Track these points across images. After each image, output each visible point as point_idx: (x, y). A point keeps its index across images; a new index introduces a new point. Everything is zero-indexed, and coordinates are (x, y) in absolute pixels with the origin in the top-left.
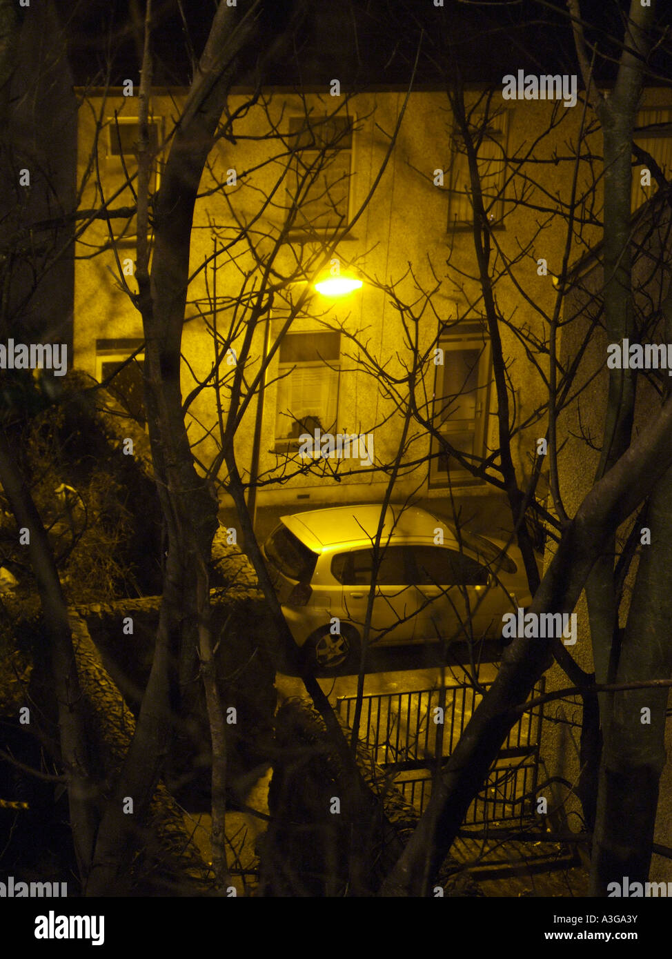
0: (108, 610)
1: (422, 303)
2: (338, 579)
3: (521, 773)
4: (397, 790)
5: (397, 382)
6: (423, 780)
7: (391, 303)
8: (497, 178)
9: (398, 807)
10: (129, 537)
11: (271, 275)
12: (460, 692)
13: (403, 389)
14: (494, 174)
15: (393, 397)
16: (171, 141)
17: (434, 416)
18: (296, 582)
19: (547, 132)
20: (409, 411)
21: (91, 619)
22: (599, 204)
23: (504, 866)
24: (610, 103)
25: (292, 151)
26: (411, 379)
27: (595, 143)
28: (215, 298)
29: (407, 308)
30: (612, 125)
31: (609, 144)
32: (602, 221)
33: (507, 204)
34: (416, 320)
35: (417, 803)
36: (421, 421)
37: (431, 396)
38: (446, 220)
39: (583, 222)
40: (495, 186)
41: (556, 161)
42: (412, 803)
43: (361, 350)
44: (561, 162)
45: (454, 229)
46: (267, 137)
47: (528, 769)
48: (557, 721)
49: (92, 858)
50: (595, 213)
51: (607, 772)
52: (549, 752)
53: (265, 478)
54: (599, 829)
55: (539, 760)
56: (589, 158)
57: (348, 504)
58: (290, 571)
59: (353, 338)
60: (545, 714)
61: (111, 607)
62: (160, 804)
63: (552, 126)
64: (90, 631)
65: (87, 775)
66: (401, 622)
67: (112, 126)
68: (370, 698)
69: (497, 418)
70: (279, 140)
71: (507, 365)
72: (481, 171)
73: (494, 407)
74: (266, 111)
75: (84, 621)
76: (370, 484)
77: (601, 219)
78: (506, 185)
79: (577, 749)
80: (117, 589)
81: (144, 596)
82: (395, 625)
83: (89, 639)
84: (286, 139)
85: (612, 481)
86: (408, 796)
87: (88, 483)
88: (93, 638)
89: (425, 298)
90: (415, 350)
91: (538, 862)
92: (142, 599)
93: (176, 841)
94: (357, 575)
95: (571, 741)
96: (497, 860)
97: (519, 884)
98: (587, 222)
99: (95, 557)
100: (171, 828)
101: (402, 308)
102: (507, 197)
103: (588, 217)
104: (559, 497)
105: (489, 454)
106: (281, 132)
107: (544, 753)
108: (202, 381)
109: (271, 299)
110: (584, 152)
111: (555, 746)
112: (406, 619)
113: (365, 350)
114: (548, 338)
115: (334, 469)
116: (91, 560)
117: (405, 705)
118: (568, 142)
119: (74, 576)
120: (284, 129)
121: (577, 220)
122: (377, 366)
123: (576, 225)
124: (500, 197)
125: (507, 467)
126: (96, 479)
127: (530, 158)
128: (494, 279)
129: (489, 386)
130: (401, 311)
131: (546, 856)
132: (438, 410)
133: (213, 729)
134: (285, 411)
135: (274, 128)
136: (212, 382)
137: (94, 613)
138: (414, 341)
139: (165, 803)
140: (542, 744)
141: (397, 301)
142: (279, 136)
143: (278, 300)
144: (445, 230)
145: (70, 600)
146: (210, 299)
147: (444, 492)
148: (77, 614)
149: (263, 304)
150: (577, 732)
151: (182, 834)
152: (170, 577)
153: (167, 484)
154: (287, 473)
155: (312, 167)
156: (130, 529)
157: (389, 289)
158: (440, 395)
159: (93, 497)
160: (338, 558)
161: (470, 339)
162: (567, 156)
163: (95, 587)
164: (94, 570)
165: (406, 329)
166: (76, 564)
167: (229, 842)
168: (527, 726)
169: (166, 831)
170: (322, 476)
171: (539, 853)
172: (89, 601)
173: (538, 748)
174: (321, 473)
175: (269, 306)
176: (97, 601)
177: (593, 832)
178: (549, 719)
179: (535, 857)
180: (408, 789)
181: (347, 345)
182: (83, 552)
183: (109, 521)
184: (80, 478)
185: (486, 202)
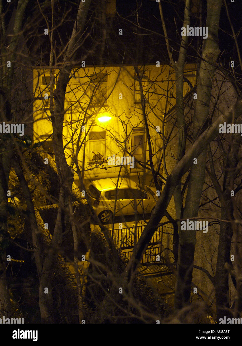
0: (45, 208)
1: (128, 121)
2: (107, 198)
3: (157, 249)
4: (124, 254)
5: (121, 143)
6: (131, 252)
7: (119, 120)
8: (147, 87)
9: (124, 259)
10: (50, 188)
11: (86, 114)
12: (140, 227)
13: (123, 144)
14: (146, 86)
15: (120, 146)
16: (59, 75)
17: (132, 151)
18: (95, 199)
19: (160, 74)
20: (125, 150)
21: (40, 211)
22: (175, 92)
23: (153, 274)
24: (177, 64)
25: (91, 81)
26: (125, 142)
27: (173, 77)
28: (72, 121)
29: (124, 122)
30: (178, 70)
31: (177, 75)
32: (176, 97)
33: (150, 93)
34: (126, 125)
35: (129, 258)
36: (128, 153)
37: (130, 146)
38: (133, 101)
39: (170, 97)
40: (147, 89)
41: (163, 82)
42: (128, 258)
43: (111, 134)
44: (164, 82)
45: (136, 103)
46: (84, 77)
47: (159, 248)
48: (167, 233)
49: (42, 272)
50: (173, 95)
51: (181, 245)
52: (165, 243)
53: (86, 169)
54: (179, 260)
55: (162, 246)
56: (172, 80)
57: (109, 178)
58: (94, 196)
59: (109, 131)
60: (164, 232)
61: (46, 207)
62: (60, 260)
63: (161, 73)
64: (40, 214)
65: (40, 249)
66: (124, 207)
67: (43, 77)
68: (116, 230)
69: (149, 152)
70: (88, 78)
71: (151, 137)
72: (143, 85)
73: (148, 149)
74: (84, 70)
75: (38, 211)
76: (115, 172)
77: (175, 96)
78: (149, 89)
79: (172, 242)
80: (47, 202)
81: (54, 204)
82: (123, 208)
83: (40, 216)
84: (90, 77)
85: (180, 164)
86: (127, 256)
87: (38, 174)
88: (41, 216)
89: (128, 119)
90: (126, 133)
91: (162, 273)
92: (54, 205)
93: (65, 270)
94: (112, 197)
95: (170, 240)
96: (151, 273)
97: (157, 279)
98: (171, 98)
99: (41, 194)
100: (63, 266)
101: (122, 122)
102: (150, 91)
103: (172, 96)
104: (166, 169)
105: (147, 161)
106: (88, 75)
107: (163, 244)
108: (69, 141)
109: (87, 121)
110: (170, 79)
111: (166, 242)
112: (125, 206)
113: (112, 134)
114: (162, 130)
115: (105, 167)
116: (40, 195)
117: (125, 232)
118: (166, 76)
119: (35, 199)
120: (89, 75)
121: (169, 97)
122: (116, 138)
123: (169, 98)
124: (148, 92)
125: (152, 165)
126: (40, 173)
127: (156, 81)
128: (147, 114)
129: (146, 142)
130: (122, 123)
131: (165, 271)
132: (133, 150)
133: (74, 235)
134: (91, 151)
135: (87, 75)
136: (71, 142)
137: (41, 209)
138: (126, 131)
139: (61, 260)
140: (163, 241)
141: (121, 120)
142: (88, 77)
143: (89, 121)
144: (133, 103)
145: (34, 206)
146: (70, 121)
147: (136, 174)
148: (36, 209)
149: (85, 122)
150: (172, 236)
151: (66, 268)
152: (61, 194)
153: (60, 168)
154: (92, 168)
155: (97, 85)
156: (50, 186)
157: (119, 117)
158: (133, 145)
159: (40, 177)
160: (106, 193)
161: (140, 133)
162: (165, 80)
163: (41, 202)
164: (41, 197)
165: (124, 127)
166: (36, 196)
167: (79, 268)
168: (159, 236)
169: (62, 267)
170: (102, 169)
171: (163, 271)
172: (39, 206)
173: (162, 242)
174: (101, 168)
175: (86, 123)
176: (42, 206)
177: (177, 262)
178: (165, 233)
179: (162, 272)
180: (127, 254)
181: (108, 133)
182: (37, 193)
183: (44, 184)
184: (36, 172)
185: (144, 93)
